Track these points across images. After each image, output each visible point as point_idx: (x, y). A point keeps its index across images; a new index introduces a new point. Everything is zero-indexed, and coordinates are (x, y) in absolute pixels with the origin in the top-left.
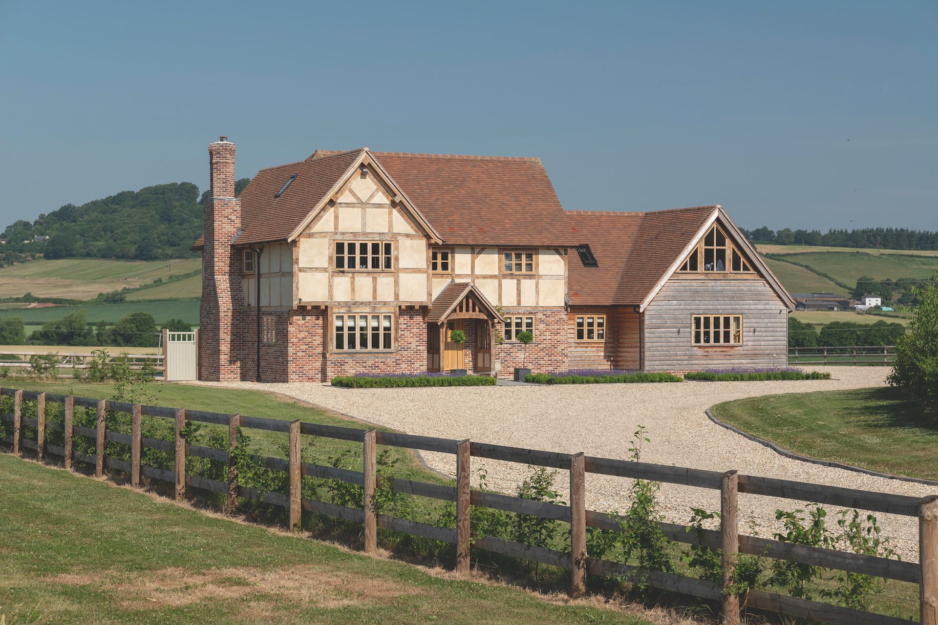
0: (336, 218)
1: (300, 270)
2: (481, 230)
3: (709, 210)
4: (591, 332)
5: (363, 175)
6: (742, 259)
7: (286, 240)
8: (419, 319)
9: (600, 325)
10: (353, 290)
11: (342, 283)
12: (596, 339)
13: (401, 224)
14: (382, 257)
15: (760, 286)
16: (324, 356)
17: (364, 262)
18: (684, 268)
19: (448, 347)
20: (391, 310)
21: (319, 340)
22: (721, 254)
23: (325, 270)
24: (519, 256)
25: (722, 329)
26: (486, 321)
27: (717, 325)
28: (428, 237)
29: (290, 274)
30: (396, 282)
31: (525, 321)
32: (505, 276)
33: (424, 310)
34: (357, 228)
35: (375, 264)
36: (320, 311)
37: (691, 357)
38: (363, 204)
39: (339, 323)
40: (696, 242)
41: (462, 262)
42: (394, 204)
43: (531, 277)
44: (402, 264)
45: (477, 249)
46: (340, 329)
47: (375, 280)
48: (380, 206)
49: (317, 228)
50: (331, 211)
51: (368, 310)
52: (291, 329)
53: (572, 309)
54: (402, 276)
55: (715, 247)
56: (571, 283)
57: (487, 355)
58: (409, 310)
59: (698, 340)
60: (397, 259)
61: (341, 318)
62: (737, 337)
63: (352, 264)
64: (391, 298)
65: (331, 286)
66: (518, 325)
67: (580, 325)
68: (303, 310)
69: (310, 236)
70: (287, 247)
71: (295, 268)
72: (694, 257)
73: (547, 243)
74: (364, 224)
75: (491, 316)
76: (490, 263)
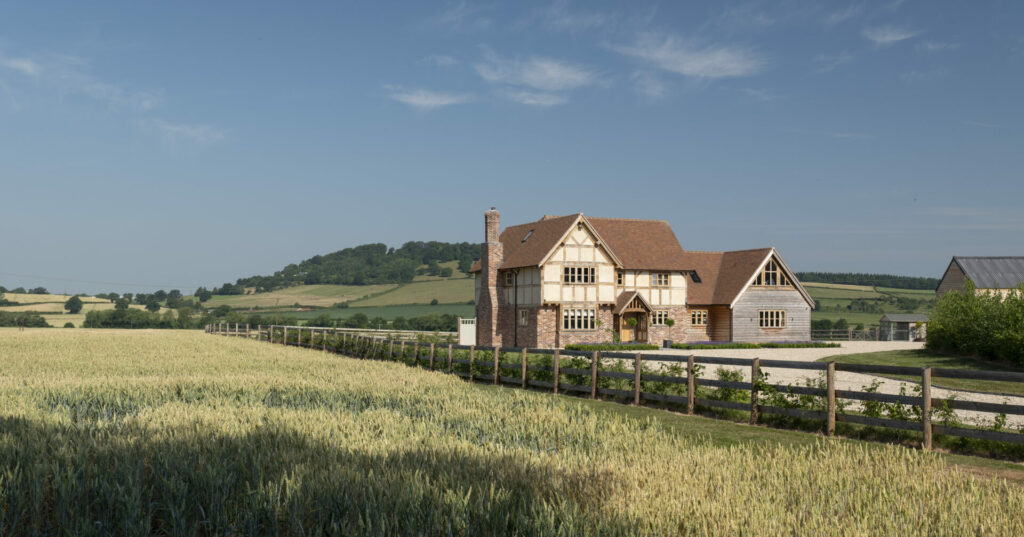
0: (565, 253)
1: (545, 283)
2: (639, 261)
3: (768, 250)
4: (699, 320)
5: (580, 229)
6: (786, 279)
7: (537, 266)
8: (609, 311)
9: (705, 316)
10: (574, 295)
11: (568, 290)
12: (702, 324)
13: (600, 257)
14: (589, 275)
15: (797, 294)
16: (557, 332)
17: (579, 278)
18: (754, 283)
19: (624, 327)
20: (594, 306)
21: (554, 323)
22: (774, 275)
23: (558, 283)
24: (660, 276)
25: (775, 319)
26: (643, 314)
27: (772, 316)
28: (615, 264)
29: (539, 285)
30: (597, 291)
31: (664, 314)
32: (653, 287)
33: (612, 307)
34: (576, 260)
35: (586, 280)
36: (556, 307)
37: (758, 334)
38: (579, 246)
39: (565, 314)
40: (761, 269)
41: (629, 279)
42: (596, 245)
43: (667, 288)
44: (601, 280)
45: (637, 272)
46: (566, 317)
47: (586, 289)
48: (588, 246)
49: (553, 259)
50: (562, 249)
51: (581, 306)
52: (539, 317)
53: (690, 306)
54: (600, 287)
55: (771, 272)
56: (689, 292)
57: (644, 334)
58: (604, 307)
59: (761, 325)
60: (598, 277)
61: (567, 311)
62: (783, 323)
63: (573, 280)
64: (594, 300)
65: (561, 292)
66: (660, 315)
67: (694, 316)
68: (546, 306)
69: (551, 263)
70: (536, 269)
71: (542, 282)
72: (759, 277)
73: (676, 268)
74: (580, 256)
75: (648, 310)
76: (644, 280)
